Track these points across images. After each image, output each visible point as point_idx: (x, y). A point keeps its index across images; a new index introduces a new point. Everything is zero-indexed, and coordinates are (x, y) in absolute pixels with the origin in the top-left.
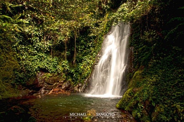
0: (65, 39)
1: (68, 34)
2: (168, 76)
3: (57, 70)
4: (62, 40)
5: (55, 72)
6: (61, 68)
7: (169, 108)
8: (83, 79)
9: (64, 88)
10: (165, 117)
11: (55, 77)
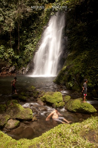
0: (10, 29)
1: (12, 24)
2: (94, 55)
3: (4, 57)
4: (7, 31)
5: (2, 58)
6: (7, 55)
7: (94, 77)
8: (26, 63)
9: (11, 71)
10: (91, 84)
11: (2, 62)
